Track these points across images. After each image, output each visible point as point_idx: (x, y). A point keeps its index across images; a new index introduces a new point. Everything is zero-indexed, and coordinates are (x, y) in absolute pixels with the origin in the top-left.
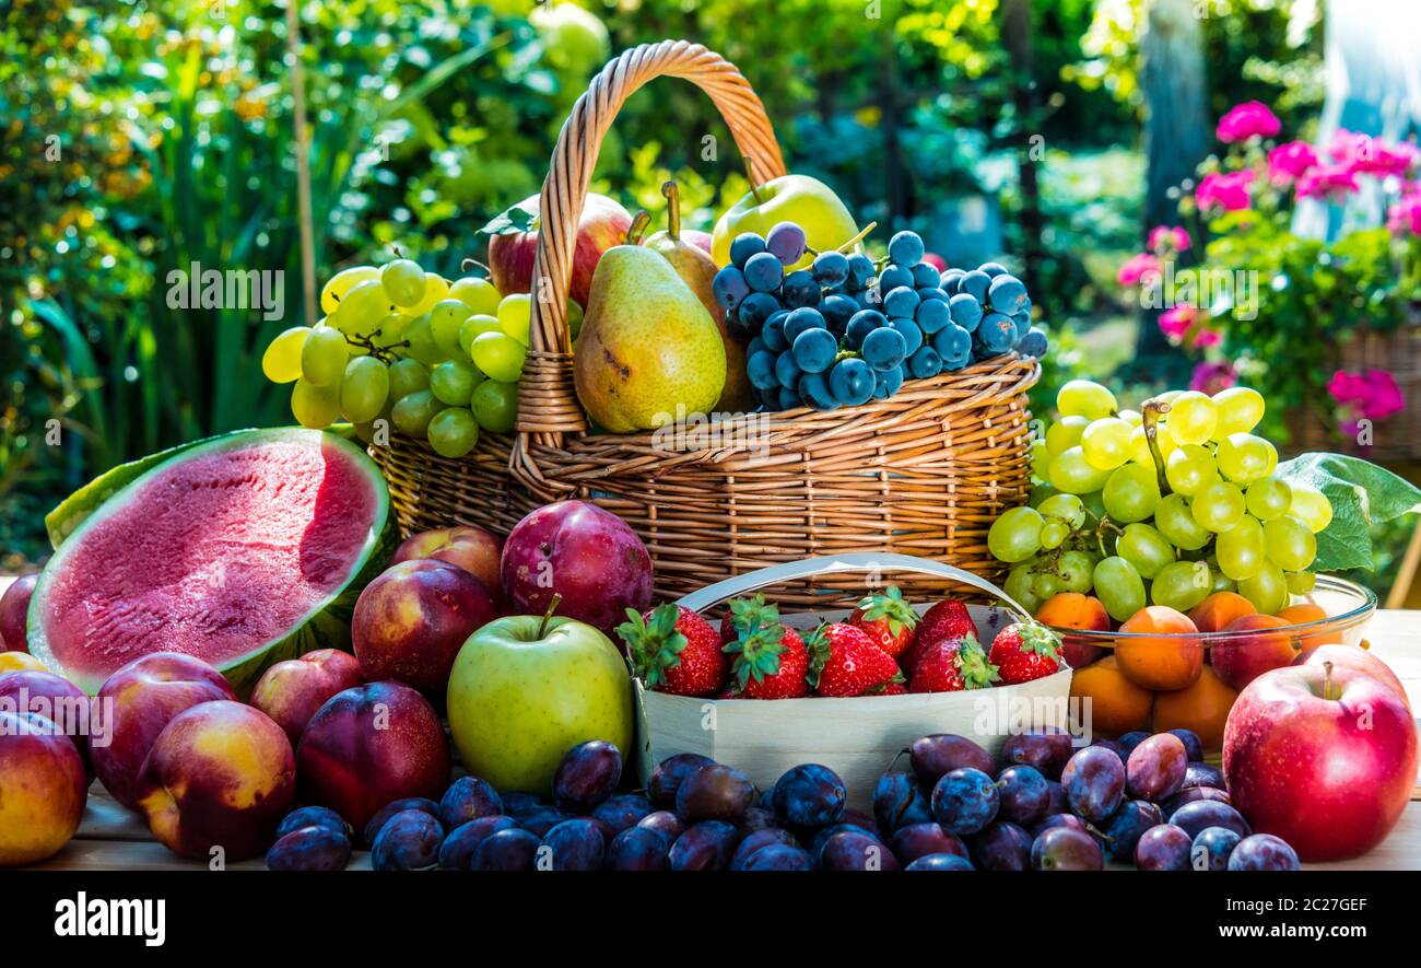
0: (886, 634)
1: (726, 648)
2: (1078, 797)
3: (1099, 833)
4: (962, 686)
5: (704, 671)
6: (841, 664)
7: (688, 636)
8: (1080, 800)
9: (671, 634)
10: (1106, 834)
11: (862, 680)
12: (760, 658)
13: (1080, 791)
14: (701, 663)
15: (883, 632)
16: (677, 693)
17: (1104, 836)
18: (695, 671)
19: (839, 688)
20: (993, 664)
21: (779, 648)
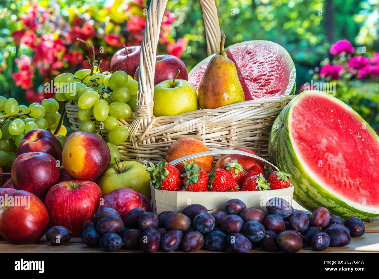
0: (234, 174)
1: (182, 175)
2: (296, 224)
3: (302, 235)
4: (258, 190)
5: (175, 183)
6: (219, 181)
7: (170, 171)
8: (296, 225)
9: (164, 171)
10: (304, 236)
11: (226, 186)
12: (193, 178)
13: (296, 221)
14: (174, 180)
15: (233, 173)
16: (166, 190)
17: (303, 236)
18: (171, 182)
19: (218, 188)
20: (268, 182)
21: (198, 175)
